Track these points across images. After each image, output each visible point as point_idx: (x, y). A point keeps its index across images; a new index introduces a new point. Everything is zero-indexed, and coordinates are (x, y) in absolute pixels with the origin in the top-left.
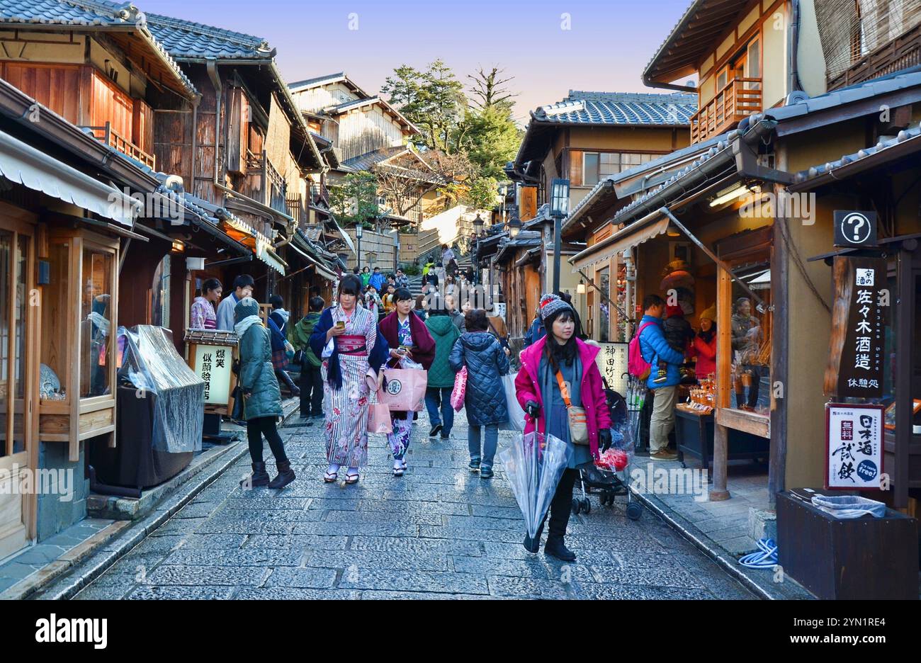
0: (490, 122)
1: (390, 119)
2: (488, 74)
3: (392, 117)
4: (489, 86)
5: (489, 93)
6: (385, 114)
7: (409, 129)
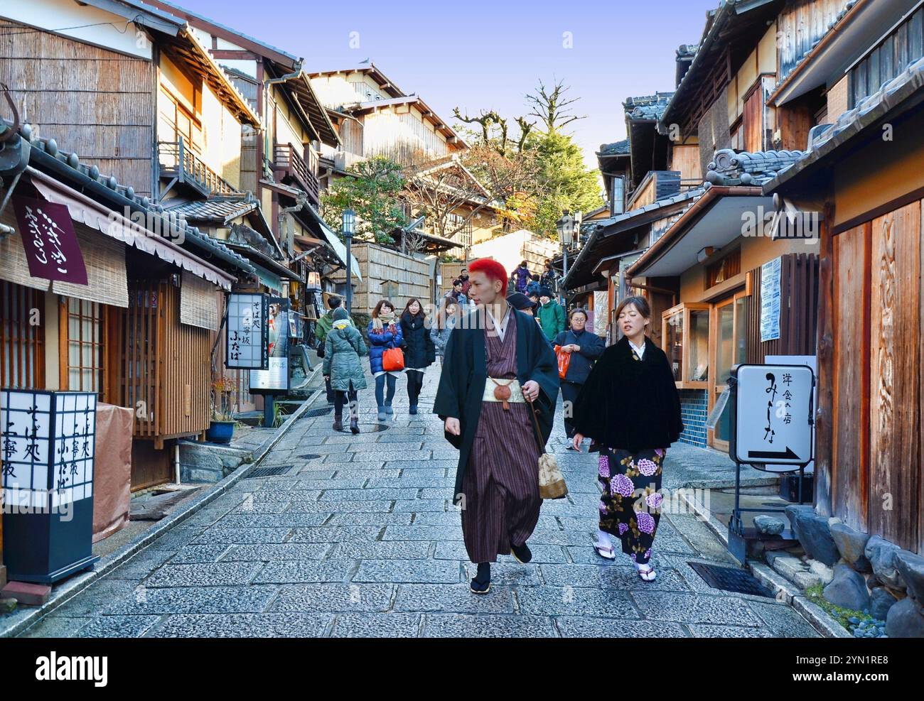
0: (555, 143)
1: (432, 127)
2: (549, 93)
3: (435, 126)
4: (551, 107)
5: (551, 115)
6: (425, 120)
7: (456, 142)
